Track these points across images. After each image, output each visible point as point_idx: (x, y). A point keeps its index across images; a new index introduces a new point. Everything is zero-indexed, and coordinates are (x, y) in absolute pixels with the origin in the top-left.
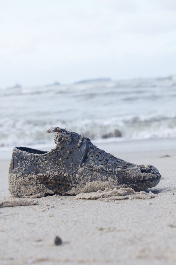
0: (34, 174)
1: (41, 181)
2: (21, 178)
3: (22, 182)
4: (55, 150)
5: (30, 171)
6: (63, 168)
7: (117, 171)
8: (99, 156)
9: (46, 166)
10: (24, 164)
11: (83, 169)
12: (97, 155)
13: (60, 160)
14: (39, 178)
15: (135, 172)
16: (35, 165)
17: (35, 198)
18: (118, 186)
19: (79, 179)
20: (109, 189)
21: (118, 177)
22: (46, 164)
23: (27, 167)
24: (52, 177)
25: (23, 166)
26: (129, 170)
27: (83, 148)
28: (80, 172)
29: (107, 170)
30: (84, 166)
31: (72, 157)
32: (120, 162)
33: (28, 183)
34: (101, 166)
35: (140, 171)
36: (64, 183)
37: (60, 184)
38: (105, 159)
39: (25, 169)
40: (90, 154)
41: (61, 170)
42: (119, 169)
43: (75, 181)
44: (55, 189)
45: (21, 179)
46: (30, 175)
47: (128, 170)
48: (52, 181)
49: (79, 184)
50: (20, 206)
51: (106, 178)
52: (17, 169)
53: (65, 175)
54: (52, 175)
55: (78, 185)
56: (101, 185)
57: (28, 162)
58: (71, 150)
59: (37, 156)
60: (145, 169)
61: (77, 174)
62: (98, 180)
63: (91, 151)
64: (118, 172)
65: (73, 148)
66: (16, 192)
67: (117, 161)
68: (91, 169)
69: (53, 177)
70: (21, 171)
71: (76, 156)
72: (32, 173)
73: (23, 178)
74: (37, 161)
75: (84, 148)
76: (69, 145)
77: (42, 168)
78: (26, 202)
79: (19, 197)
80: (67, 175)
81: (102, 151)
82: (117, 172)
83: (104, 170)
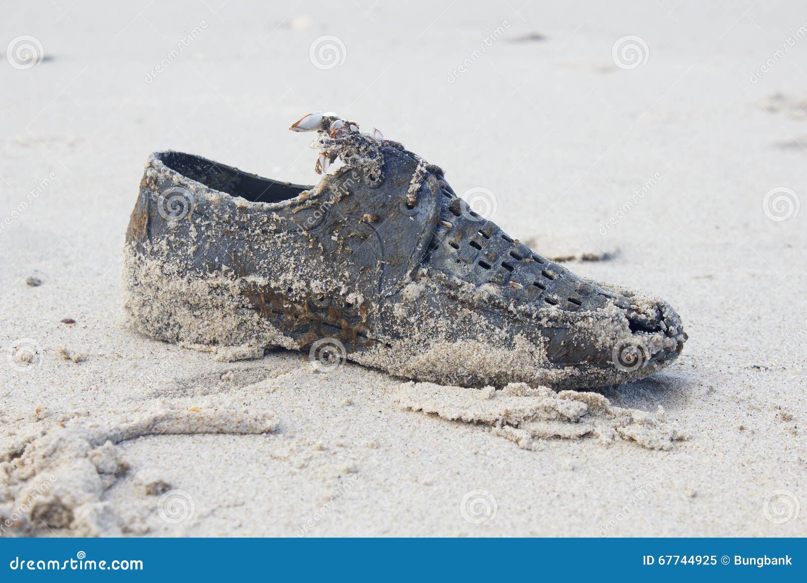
0: (233, 273)
1: (257, 301)
2: (181, 281)
3: (182, 294)
4: (314, 198)
5: (216, 260)
6: (347, 274)
7: (548, 315)
8: (479, 248)
9: (279, 252)
10: (192, 228)
11: (422, 287)
12: (473, 244)
13: (333, 238)
14: (249, 291)
15: (611, 327)
16: (234, 238)
17: (230, 361)
18: (546, 370)
19: (405, 323)
20: (522, 387)
21: (548, 339)
22: (279, 244)
23: (205, 241)
24: (301, 297)
25: (187, 235)
26: (591, 320)
27: (422, 211)
28: (408, 297)
29: (511, 308)
30: (424, 280)
31: (379, 238)
32: (556, 277)
33: (206, 300)
34: (486, 286)
35: (627, 328)
36: (344, 323)
37: (326, 324)
38: (501, 259)
39: (198, 249)
40: (448, 233)
41: (335, 276)
42: (553, 310)
43: (387, 325)
44: (306, 335)
45: (180, 284)
46: (214, 275)
47: (584, 318)
48: (299, 307)
49: (402, 338)
50: (218, 433)
51: (504, 334)
52: (164, 242)
53: (350, 299)
54: (303, 290)
55: (398, 342)
56: (488, 361)
57: (209, 224)
58: (380, 211)
59: (243, 209)
60: (643, 317)
61: (397, 305)
62: (474, 338)
63: (451, 222)
64: (550, 320)
65: (384, 206)
66: (157, 325)
67: (545, 274)
68: (452, 293)
69: (304, 295)
70: (180, 253)
71: (395, 237)
72: (224, 268)
73: (189, 281)
74: (243, 227)
75: (427, 210)
76: (373, 191)
77: (264, 256)
78: (239, 422)
79: (167, 342)
80: (360, 300)
81: (491, 230)
82: (546, 319)
83: (498, 306)
